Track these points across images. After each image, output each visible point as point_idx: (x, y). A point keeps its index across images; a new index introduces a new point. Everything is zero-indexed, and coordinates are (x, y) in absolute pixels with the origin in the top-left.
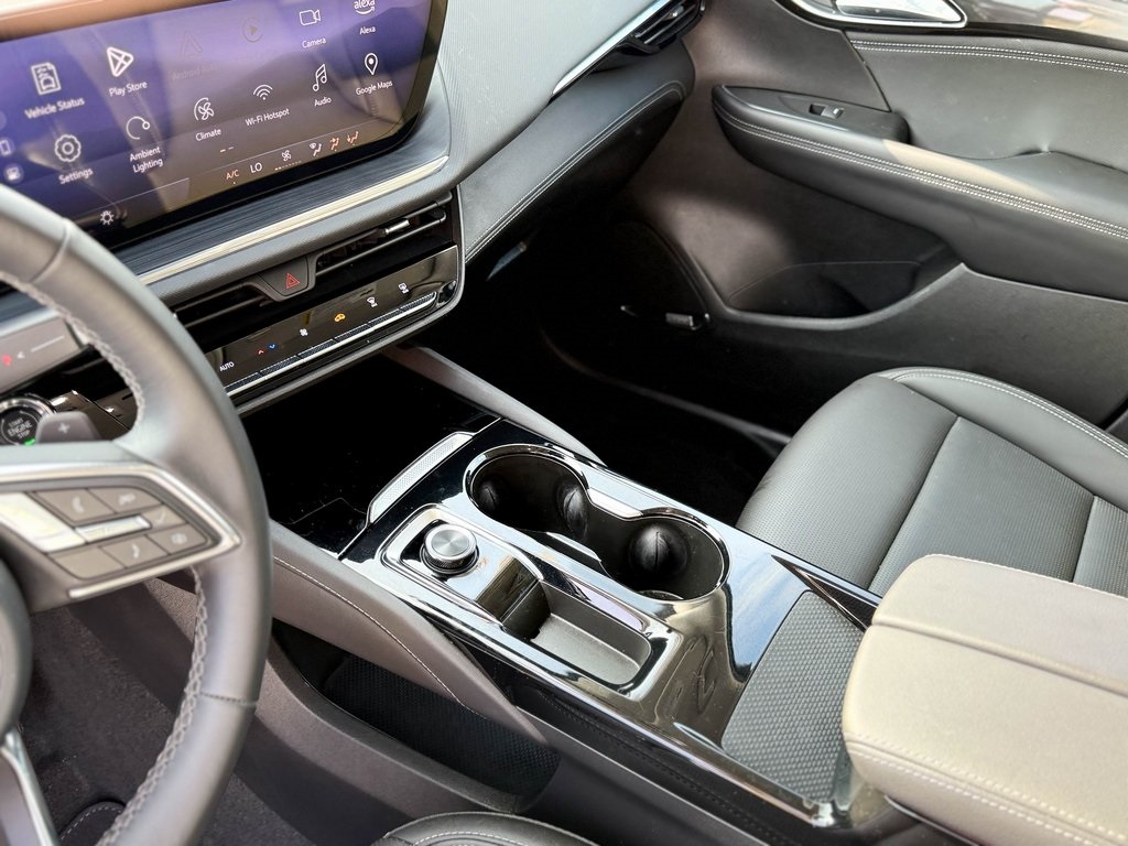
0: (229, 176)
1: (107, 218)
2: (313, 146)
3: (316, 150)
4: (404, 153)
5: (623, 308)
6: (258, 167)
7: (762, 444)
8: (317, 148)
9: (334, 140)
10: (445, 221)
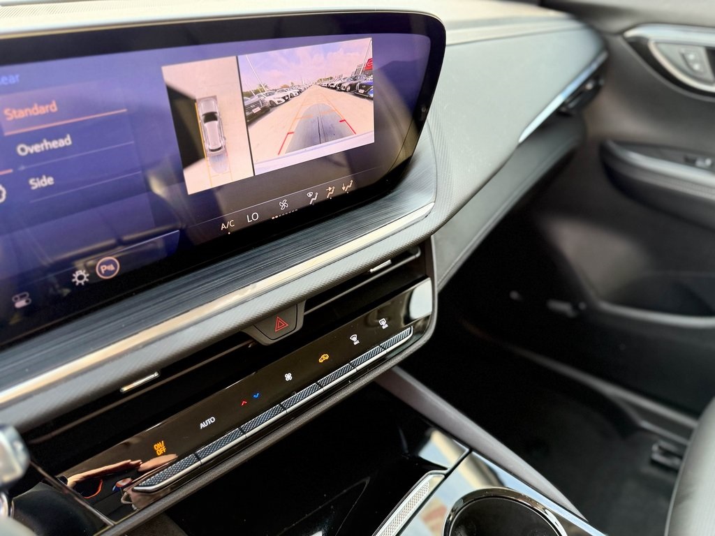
0: (223, 226)
1: (81, 278)
2: (310, 195)
3: (313, 197)
4: (391, 199)
5: (514, 295)
6: (255, 216)
7: (623, 406)
8: (313, 196)
9: (330, 189)
10: (419, 257)
